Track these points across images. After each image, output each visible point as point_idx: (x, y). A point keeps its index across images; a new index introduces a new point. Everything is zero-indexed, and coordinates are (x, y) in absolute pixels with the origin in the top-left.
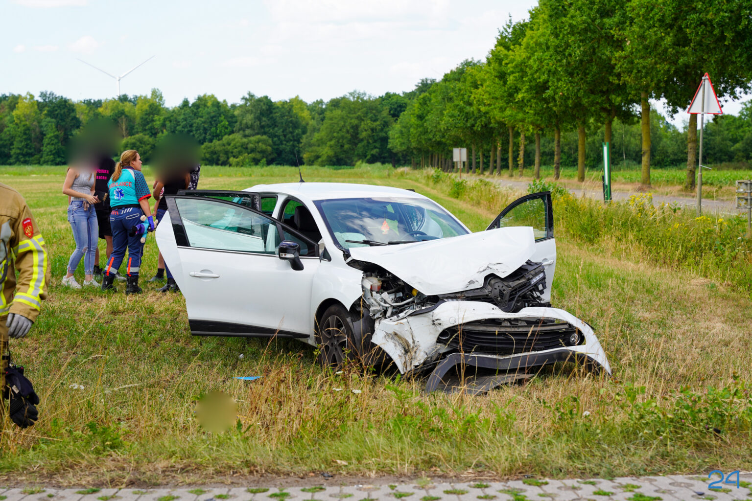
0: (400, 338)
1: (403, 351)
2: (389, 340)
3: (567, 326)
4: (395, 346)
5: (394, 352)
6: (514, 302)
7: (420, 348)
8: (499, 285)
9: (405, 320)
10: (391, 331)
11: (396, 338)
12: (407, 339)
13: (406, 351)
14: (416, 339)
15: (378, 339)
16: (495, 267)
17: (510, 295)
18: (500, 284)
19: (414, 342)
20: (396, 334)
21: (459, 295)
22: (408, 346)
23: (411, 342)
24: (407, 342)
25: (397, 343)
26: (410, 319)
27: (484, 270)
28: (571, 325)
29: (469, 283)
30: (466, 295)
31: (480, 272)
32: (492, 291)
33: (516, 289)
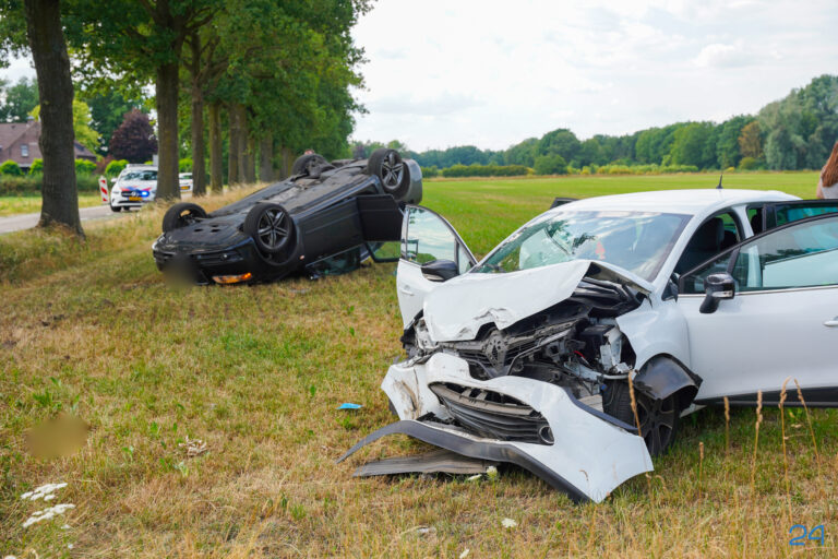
0: (408, 388)
1: (412, 408)
2: (397, 390)
3: (528, 413)
4: (403, 398)
5: (401, 406)
6: (510, 366)
9: (412, 368)
10: (399, 380)
11: (404, 388)
12: (415, 392)
13: (415, 408)
14: (420, 394)
15: (387, 386)
16: (495, 314)
17: (507, 356)
18: (498, 339)
19: (419, 396)
20: (404, 384)
21: (451, 346)
22: (415, 401)
23: (417, 395)
24: (414, 395)
25: (406, 396)
26: (417, 367)
27: (482, 317)
28: (535, 413)
29: (462, 331)
30: (458, 346)
31: (477, 319)
32: (486, 346)
33: (516, 349)
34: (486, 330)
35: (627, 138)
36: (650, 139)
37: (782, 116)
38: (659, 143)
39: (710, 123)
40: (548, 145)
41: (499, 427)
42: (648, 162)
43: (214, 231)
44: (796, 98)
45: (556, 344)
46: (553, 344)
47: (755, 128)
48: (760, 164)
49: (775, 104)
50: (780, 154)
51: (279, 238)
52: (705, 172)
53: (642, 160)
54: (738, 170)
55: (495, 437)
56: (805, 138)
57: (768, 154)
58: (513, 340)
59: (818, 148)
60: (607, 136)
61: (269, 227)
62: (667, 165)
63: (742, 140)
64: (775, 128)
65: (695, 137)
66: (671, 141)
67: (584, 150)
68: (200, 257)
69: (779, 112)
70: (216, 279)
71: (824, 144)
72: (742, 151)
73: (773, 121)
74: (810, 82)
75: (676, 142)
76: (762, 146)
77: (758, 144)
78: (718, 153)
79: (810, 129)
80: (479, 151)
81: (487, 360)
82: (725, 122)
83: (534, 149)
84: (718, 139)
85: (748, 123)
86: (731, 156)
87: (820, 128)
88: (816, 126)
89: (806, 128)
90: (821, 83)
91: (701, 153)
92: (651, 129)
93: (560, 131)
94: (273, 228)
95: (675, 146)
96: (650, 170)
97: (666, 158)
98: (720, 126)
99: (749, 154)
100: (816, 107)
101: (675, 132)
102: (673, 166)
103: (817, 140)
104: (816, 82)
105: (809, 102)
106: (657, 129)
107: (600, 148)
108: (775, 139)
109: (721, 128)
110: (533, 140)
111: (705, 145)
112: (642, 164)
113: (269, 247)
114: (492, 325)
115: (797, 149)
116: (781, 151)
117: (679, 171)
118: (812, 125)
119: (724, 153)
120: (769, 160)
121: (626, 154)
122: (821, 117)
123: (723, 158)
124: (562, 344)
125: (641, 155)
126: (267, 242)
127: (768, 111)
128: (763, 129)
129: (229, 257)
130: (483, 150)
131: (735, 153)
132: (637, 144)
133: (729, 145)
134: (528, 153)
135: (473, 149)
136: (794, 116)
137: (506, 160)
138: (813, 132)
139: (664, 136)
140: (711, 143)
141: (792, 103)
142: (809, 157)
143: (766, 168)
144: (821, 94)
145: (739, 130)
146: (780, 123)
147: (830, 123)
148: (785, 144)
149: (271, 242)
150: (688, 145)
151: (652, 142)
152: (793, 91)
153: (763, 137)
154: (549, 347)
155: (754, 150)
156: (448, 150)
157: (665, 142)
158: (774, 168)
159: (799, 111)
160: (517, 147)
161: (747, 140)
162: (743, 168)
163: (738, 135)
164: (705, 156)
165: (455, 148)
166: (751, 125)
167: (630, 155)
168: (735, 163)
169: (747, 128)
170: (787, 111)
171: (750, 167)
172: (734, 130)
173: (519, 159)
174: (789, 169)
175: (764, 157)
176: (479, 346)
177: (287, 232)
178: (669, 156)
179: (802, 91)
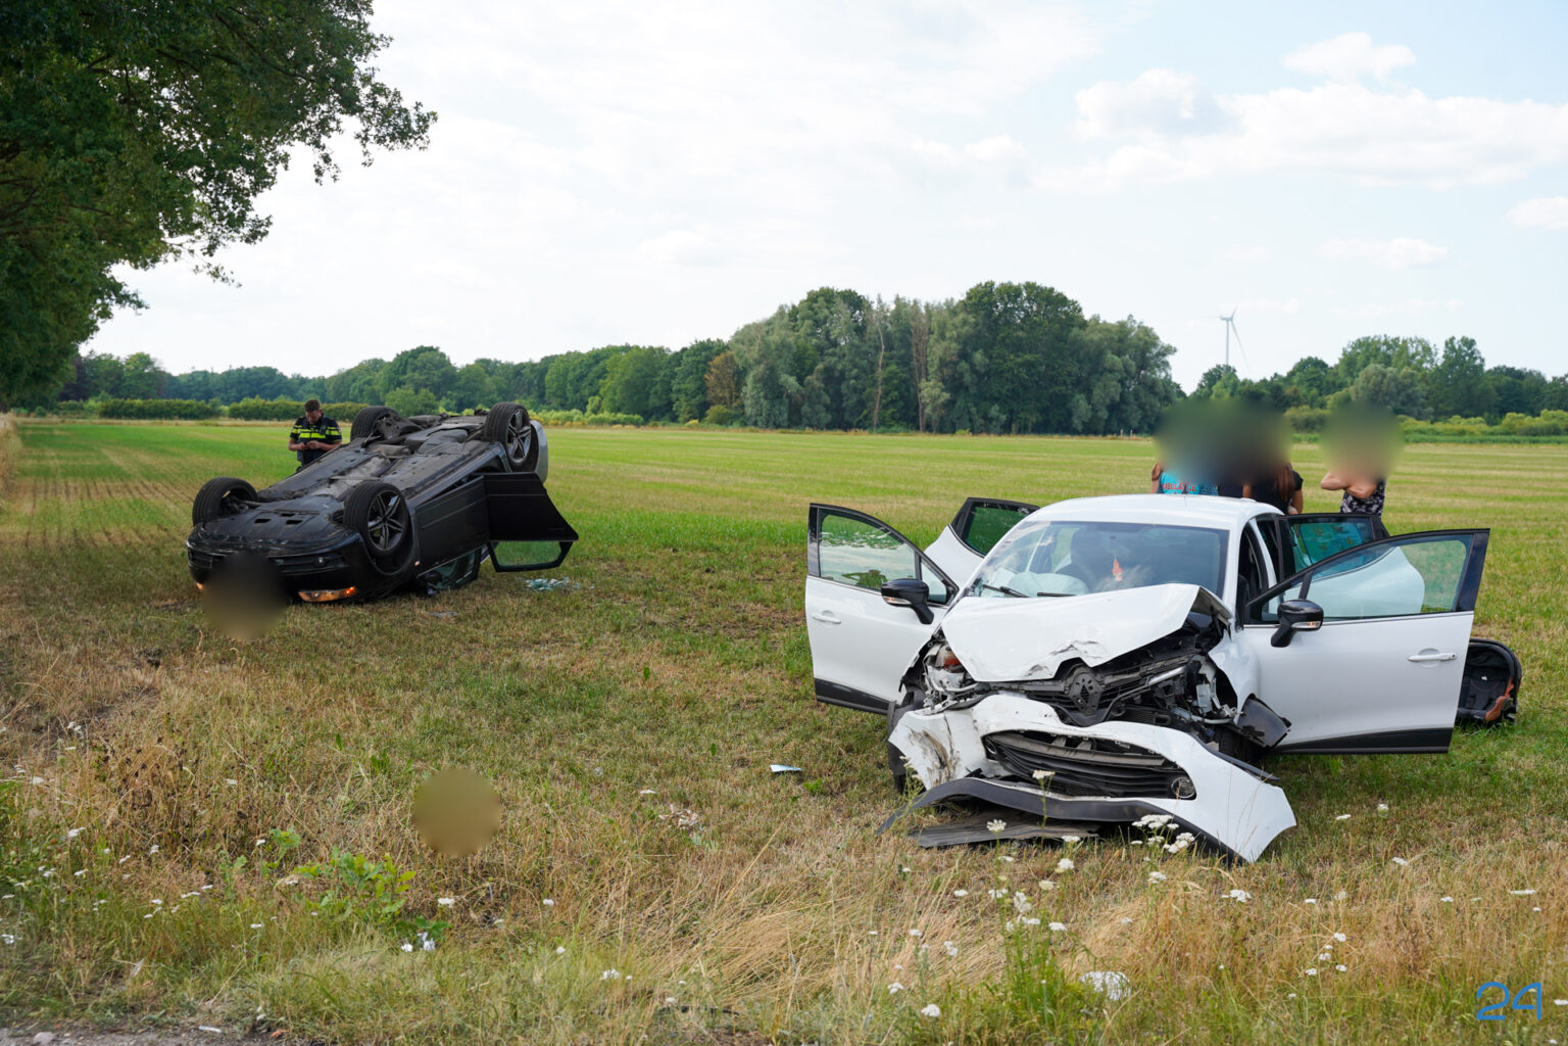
0: (934, 741)
1: (937, 763)
2: (916, 743)
3: (1159, 763)
4: (925, 753)
5: (920, 763)
6: (1107, 710)
7: (960, 763)
8: (1083, 679)
9: (942, 715)
10: (919, 730)
11: (927, 740)
12: (944, 745)
13: (943, 764)
14: (956, 749)
15: (898, 738)
16: (1082, 648)
17: (1102, 698)
18: (1088, 677)
19: (952, 752)
20: (927, 735)
21: (1015, 686)
22: (946, 757)
23: (948, 751)
24: (943, 749)
25: (929, 750)
26: (950, 715)
27: (1062, 651)
28: (1168, 763)
29: (1033, 668)
30: (1026, 688)
31: (1055, 653)
32: (1070, 686)
33: (1114, 689)
34: (1069, 667)
35: (531, 366)
36: (567, 371)
37: (767, 345)
38: (581, 377)
39: (661, 350)
40: (404, 373)
41: (1108, 781)
42: (563, 406)
43: (289, 522)
44: (786, 319)
45: (1170, 682)
46: (1168, 683)
47: (730, 360)
48: (736, 417)
49: (756, 327)
50: (764, 403)
51: (393, 533)
52: (655, 425)
53: (555, 402)
54: (705, 424)
55: (1105, 794)
56: (800, 380)
57: (748, 402)
58: (1109, 680)
59: (819, 396)
60: (496, 362)
61: (380, 519)
62: (595, 412)
63: (710, 379)
64: (758, 362)
65: (638, 371)
66: (602, 374)
67: (462, 382)
68: (281, 562)
69: (763, 340)
70: (303, 595)
71: (827, 391)
72: (711, 395)
73: (754, 353)
74: (805, 297)
75: (609, 376)
76: (739, 390)
77: (733, 386)
78: (674, 396)
79: (807, 368)
80: (282, 377)
81: (1072, 703)
82: (684, 350)
83: (380, 377)
84: (673, 375)
85: (718, 354)
86: (693, 401)
87: (820, 366)
88: (815, 364)
89: (801, 365)
90: (821, 299)
91: (648, 395)
92: (569, 353)
93: (422, 350)
94: (384, 520)
95: (607, 383)
96: (570, 419)
97: (593, 401)
98: (677, 353)
99: (720, 400)
100: (813, 334)
101: (607, 361)
102: (605, 415)
103: (817, 384)
104: (813, 298)
105: (805, 327)
106: (578, 355)
107: (488, 380)
108: (757, 380)
109: (678, 357)
110: (376, 364)
111: (654, 384)
112: (557, 410)
113: (379, 548)
114: (1078, 661)
115: (789, 396)
116: (766, 397)
117: (615, 423)
118: (809, 362)
119: (682, 398)
120: (749, 411)
121: (529, 393)
122: (820, 349)
123: (682, 406)
124: (1177, 682)
125: (554, 394)
126: (377, 540)
127: (746, 336)
128: (740, 362)
129: (327, 562)
130: (289, 374)
131: (699, 397)
132: (547, 377)
133: (690, 385)
134: (368, 383)
135: (270, 373)
136: (783, 346)
137: (330, 395)
138: (811, 372)
139: (590, 366)
140: (663, 381)
141: (781, 327)
142: (805, 409)
143: (744, 424)
144: (821, 316)
145: (705, 363)
146: (763, 356)
147: (835, 359)
148: (772, 388)
149: (382, 540)
150: (628, 382)
151: (571, 376)
152: (781, 308)
153: (740, 375)
154: (1160, 686)
155: (727, 395)
156: (229, 374)
157: (591, 375)
158: (755, 424)
159: (791, 340)
160: (349, 372)
161: (717, 377)
162: (711, 422)
163: (704, 371)
164: (653, 401)
165: (240, 370)
166: (722, 355)
167: (535, 394)
168: (700, 412)
169: (717, 360)
170: (775, 338)
171: (723, 421)
172: (699, 362)
173: (354, 392)
174: (777, 426)
175: (743, 406)
176: (1060, 687)
177: (402, 525)
178: (597, 398)
179: (795, 310)
